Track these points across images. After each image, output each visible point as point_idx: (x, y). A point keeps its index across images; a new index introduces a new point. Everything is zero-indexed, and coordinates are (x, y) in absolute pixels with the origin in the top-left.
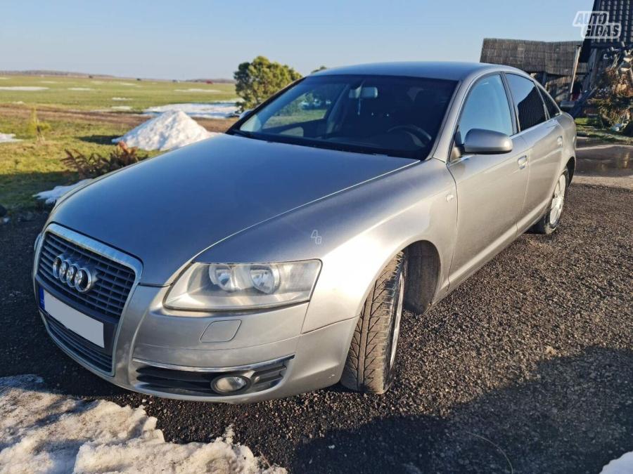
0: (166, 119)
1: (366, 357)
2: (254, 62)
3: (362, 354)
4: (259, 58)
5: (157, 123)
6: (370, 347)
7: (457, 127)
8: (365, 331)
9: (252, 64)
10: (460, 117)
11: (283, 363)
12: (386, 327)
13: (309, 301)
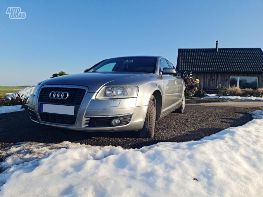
0: (27, 90)
1: (150, 120)
2: (60, 73)
3: (149, 119)
4: (62, 72)
5: (23, 92)
6: (151, 117)
7: (160, 68)
8: (149, 115)
9: (59, 74)
10: (160, 65)
11: (131, 116)
12: (155, 110)
13: (137, 97)
